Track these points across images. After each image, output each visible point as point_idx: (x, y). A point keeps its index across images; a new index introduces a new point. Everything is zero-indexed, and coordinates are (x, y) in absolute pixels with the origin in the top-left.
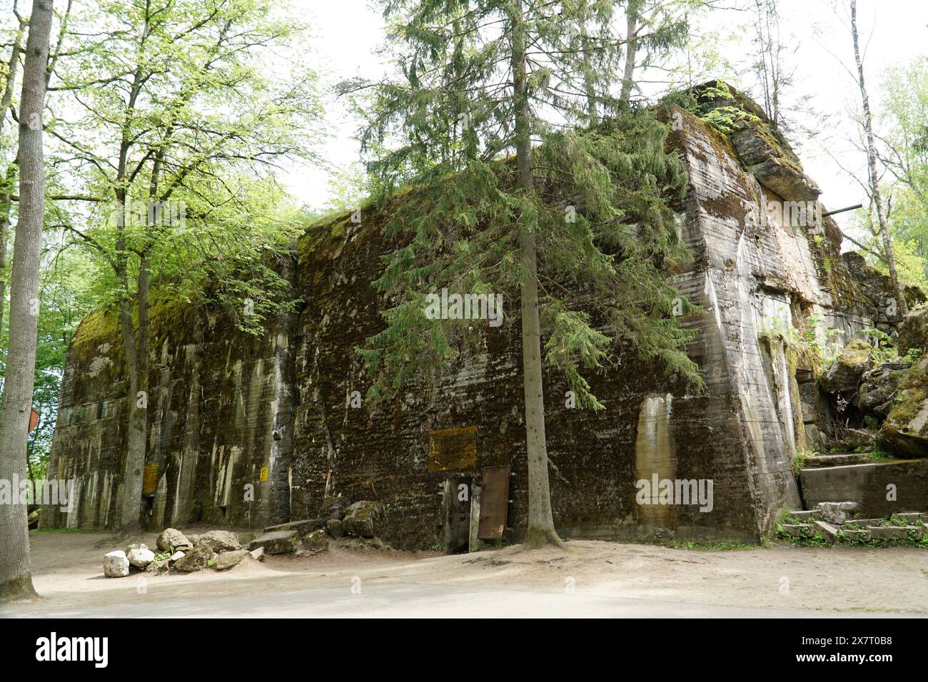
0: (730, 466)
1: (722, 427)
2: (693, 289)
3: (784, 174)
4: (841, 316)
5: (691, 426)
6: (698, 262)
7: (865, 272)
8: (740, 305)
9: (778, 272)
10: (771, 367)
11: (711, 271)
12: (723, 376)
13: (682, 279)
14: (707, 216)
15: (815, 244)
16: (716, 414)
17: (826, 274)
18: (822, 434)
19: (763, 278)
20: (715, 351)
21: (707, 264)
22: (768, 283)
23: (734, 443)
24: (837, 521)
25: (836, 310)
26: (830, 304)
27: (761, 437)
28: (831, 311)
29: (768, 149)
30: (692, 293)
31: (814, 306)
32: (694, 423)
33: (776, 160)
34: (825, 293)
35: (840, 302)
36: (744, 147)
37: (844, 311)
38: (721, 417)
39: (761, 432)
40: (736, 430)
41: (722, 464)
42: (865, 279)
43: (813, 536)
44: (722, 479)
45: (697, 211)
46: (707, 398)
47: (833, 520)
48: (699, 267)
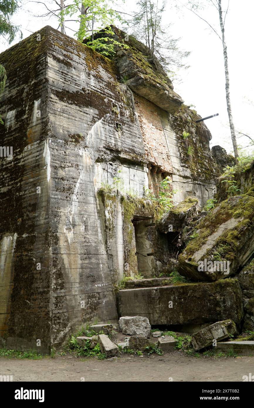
0: (41, 290)
1: (41, 258)
2: (38, 154)
3: (148, 85)
4: (199, 184)
5: (24, 257)
6: (43, 133)
7: (225, 159)
8: (80, 167)
9: (136, 149)
10: (105, 213)
11: (50, 140)
12: (46, 219)
13: (33, 147)
14: (58, 101)
15: (182, 137)
16: (38, 248)
17: (188, 156)
18: (158, 263)
19: (118, 152)
20: (44, 199)
21: (47, 135)
22: (122, 155)
23: (46, 271)
24: (128, 332)
25: (195, 179)
26: (189, 175)
27: (79, 266)
28: (190, 180)
29: (137, 68)
30: (37, 156)
31: (173, 176)
32: (26, 255)
33: (142, 76)
34: (185, 168)
35: (199, 176)
36: (123, 68)
37: (201, 181)
38: (41, 251)
39: (80, 262)
40: (48, 261)
41: (37, 288)
42: (225, 163)
43: (93, 348)
44: (35, 300)
45: (47, 97)
46: (35, 236)
47: (125, 331)
48: (42, 137)
